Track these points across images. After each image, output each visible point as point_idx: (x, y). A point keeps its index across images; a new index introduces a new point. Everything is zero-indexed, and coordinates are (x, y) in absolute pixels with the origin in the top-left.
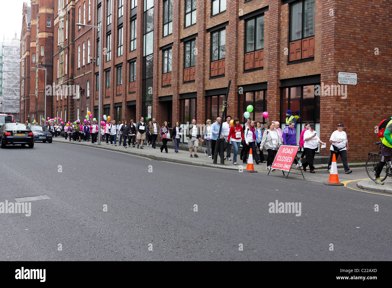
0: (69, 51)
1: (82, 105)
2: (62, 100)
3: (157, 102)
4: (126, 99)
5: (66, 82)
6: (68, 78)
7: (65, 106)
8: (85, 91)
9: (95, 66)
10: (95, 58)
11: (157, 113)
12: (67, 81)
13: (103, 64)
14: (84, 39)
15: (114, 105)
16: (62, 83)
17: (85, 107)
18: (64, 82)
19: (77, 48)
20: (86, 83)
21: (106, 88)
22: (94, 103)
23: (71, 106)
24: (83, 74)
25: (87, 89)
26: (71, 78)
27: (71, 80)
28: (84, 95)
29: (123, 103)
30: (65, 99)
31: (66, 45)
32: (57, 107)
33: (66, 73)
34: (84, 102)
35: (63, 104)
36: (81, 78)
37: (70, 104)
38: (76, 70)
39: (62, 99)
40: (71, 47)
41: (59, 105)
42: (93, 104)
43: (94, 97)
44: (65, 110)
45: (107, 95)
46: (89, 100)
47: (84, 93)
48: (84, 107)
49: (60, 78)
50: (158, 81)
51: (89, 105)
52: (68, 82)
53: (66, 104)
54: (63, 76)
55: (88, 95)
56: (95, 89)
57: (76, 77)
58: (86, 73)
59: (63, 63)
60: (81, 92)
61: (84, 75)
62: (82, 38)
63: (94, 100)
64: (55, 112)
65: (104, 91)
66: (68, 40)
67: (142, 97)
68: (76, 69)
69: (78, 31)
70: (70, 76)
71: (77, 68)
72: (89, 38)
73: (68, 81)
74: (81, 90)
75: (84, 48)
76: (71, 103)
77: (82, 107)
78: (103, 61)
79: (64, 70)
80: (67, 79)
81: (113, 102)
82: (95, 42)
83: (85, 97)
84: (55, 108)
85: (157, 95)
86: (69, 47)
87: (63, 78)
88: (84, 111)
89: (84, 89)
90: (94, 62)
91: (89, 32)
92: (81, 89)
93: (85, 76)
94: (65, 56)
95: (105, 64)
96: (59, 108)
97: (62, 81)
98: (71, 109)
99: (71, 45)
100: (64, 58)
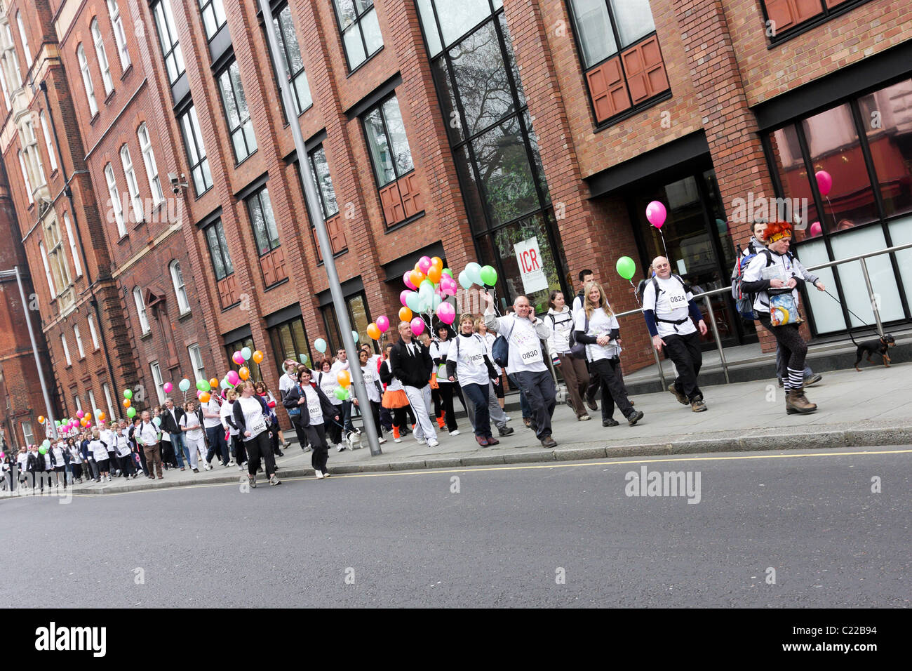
0: (72, 203)
1: (166, 348)
2: (84, 359)
3: (583, 202)
4: (376, 260)
5: (85, 299)
6: (90, 282)
7: (100, 374)
8: (169, 298)
9: (192, 200)
10: (183, 175)
11: (595, 250)
12: (90, 295)
13: (227, 179)
14: (122, 135)
15: (317, 302)
16: (75, 307)
17: (183, 351)
18: (81, 302)
19: (100, 178)
20: (166, 273)
21: (260, 257)
22: (216, 324)
23: (122, 365)
24: (148, 249)
25: (174, 291)
26: (100, 281)
27: (104, 286)
28: (166, 314)
29: (365, 279)
30: (97, 352)
31: (58, 187)
32: (75, 386)
33: (79, 273)
34: (173, 337)
35: (93, 369)
36: (140, 264)
37: (117, 362)
38: (116, 247)
39: (83, 355)
40: (76, 186)
41: (79, 376)
42: (217, 330)
43: (211, 305)
44: (102, 385)
45: (270, 279)
46: (191, 323)
47: (165, 310)
48: (176, 355)
49: (60, 296)
50: (564, 112)
51: (195, 339)
52: (94, 296)
53: (105, 364)
54: (72, 286)
55: (184, 308)
56: (211, 277)
57: (122, 269)
58: (156, 243)
59: (59, 247)
60: (155, 307)
61: (152, 250)
62: (112, 136)
63: (214, 314)
64: (70, 401)
65: (255, 270)
66: (60, 171)
67: (466, 221)
68: (113, 247)
69: (92, 123)
70: (95, 274)
71: (115, 241)
72: (141, 123)
73: (95, 292)
74: (150, 302)
75: (127, 166)
76: (121, 356)
77: (168, 355)
78: (225, 167)
79: (70, 268)
80: (87, 288)
81: (311, 289)
82: (168, 123)
83: (173, 318)
84: (67, 390)
85: (577, 171)
86: (70, 188)
87: (72, 290)
88: (179, 366)
89: (162, 293)
90: (185, 190)
91: (134, 106)
92: (150, 298)
93: (156, 252)
94: (63, 224)
95: (234, 175)
96: (82, 387)
97: (73, 301)
98: (126, 375)
99: (76, 181)
100: (61, 229)
